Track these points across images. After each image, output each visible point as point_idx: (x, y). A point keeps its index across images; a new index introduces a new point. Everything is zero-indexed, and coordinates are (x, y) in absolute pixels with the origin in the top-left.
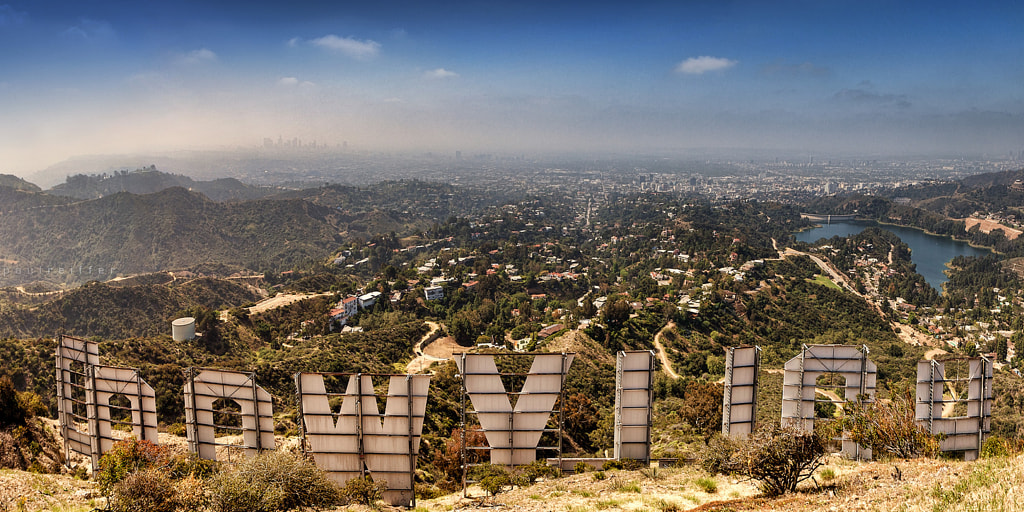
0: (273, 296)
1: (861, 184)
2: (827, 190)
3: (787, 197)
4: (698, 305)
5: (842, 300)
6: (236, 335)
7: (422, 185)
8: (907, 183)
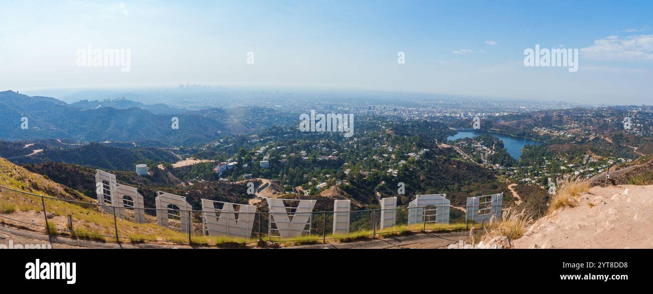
0: (185, 159)
1: (479, 114)
2: (462, 116)
3: (442, 119)
4: (396, 173)
5: (469, 167)
6: (167, 176)
7: (259, 109)
8: (502, 114)
